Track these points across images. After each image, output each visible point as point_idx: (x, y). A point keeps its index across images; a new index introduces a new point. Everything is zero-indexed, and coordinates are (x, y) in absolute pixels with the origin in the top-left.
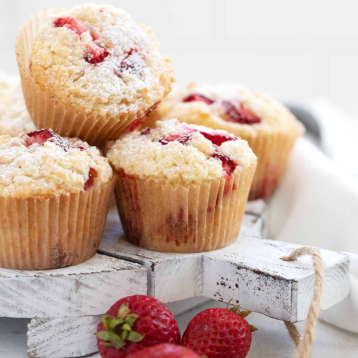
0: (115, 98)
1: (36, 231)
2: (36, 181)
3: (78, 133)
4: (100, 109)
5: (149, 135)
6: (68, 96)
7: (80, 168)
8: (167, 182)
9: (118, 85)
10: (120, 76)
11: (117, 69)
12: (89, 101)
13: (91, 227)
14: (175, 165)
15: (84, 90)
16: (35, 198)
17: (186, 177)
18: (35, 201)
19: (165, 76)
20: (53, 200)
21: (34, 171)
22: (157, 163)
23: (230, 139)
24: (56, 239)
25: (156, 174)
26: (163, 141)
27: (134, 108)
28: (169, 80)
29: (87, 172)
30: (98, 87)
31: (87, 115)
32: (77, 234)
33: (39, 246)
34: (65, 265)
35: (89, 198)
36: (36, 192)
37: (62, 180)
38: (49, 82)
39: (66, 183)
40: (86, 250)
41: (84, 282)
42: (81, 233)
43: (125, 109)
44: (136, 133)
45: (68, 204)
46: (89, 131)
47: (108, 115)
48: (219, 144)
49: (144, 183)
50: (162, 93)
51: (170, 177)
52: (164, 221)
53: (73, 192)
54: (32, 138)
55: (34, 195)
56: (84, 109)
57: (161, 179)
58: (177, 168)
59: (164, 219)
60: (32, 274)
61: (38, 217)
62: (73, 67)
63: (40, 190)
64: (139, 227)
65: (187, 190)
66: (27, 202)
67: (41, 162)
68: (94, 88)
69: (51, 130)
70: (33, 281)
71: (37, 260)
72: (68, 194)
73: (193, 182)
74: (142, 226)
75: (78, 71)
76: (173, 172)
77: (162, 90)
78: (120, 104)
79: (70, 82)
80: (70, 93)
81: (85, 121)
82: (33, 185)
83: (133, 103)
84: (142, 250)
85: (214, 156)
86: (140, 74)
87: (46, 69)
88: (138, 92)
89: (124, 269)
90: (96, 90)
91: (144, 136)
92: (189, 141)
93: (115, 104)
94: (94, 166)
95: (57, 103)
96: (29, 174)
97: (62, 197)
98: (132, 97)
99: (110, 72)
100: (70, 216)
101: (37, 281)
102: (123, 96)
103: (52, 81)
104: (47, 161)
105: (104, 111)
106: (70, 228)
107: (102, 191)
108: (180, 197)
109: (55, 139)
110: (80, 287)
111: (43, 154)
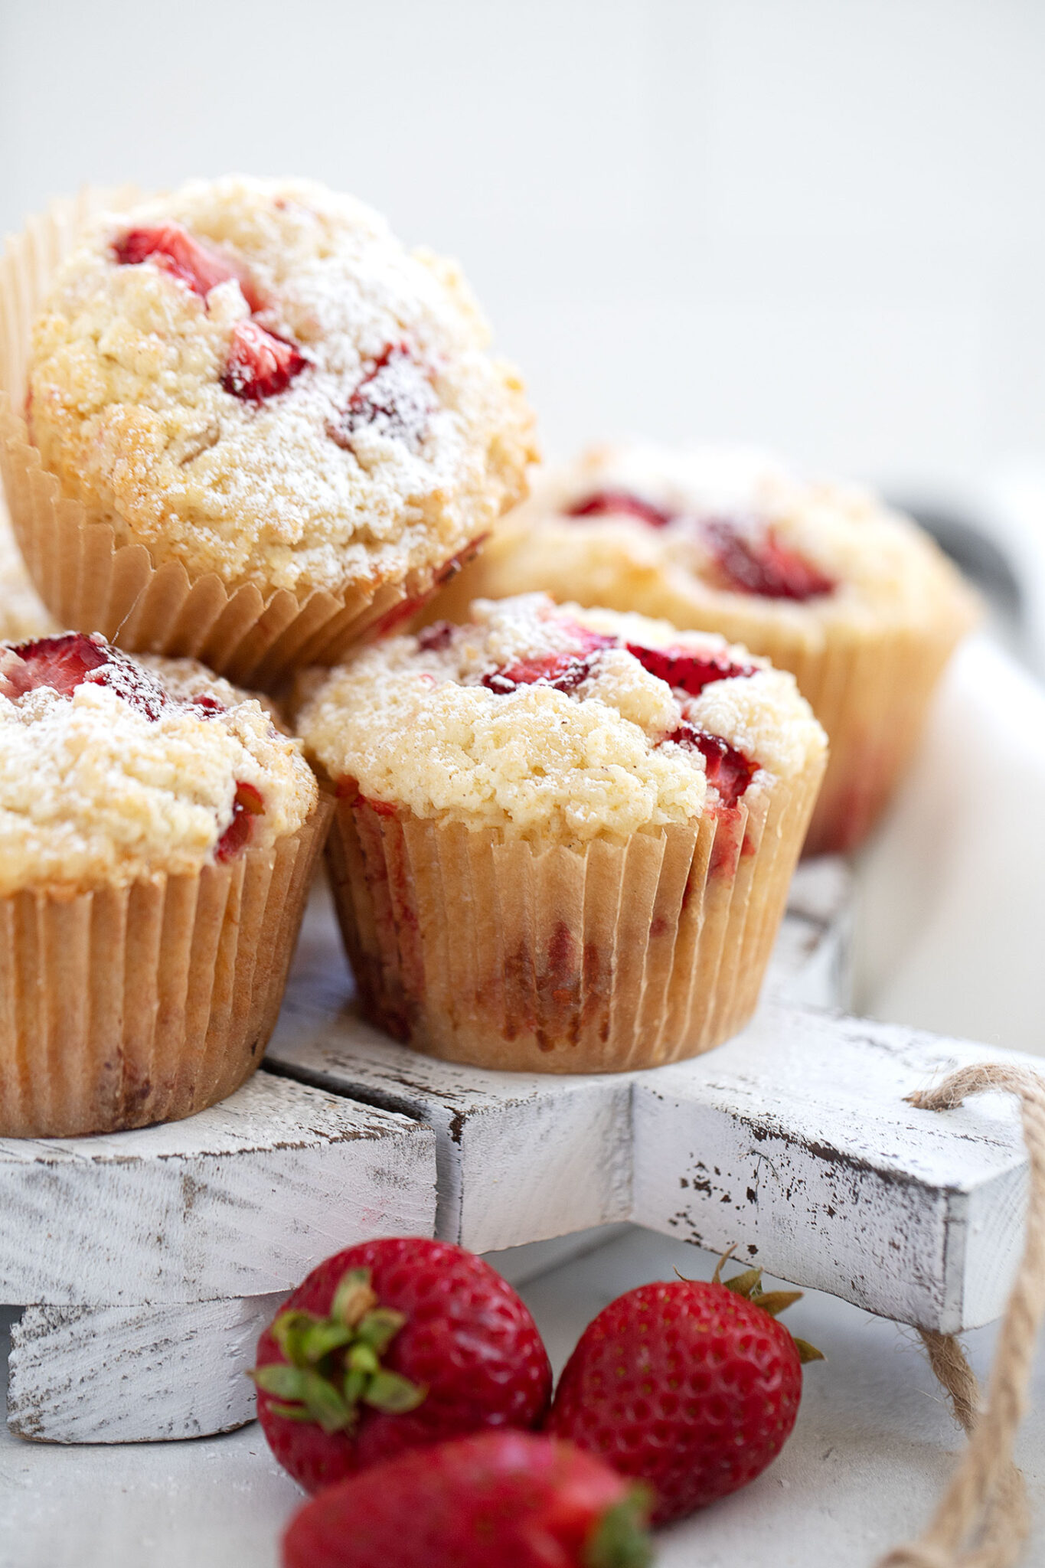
0: (328, 526)
1: (44, 1005)
2: (46, 832)
3: (198, 643)
4: (276, 563)
5: (448, 654)
6: (163, 518)
7: (202, 783)
8: (511, 831)
9: (340, 480)
10: (345, 446)
11: (336, 419)
12: (235, 535)
13: (240, 986)
14: (539, 771)
15: (218, 497)
16: (40, 892)
17: (579, 815)
18: (41, 903)
19: (508, 446)
20: (103, 899)
21: (36, 795)
22: (477, 762)
23: (733, 672)
24: (115, 1034)
25: (473, 802)
26: (499, 680)
27: (395, 561)
28: (519, 458)
29: (225, 795)
30: (268, 486)
31: (229, 587)
32: (190, 1014)
33: (55, 1055)
34: (145, 1120)
35: (233, 889)
36: (44, 872)
37: (135, 830)
38: (93, 465)
39: (151, 839)
40: (222, 1066)
41: (215, 1183)
42: (205, 1012)
43: (362, 563)
44: (402, 644)
45: (158, 912)
46: (237, 639)
47: (303, 586)
48: (695, 690)
49: (430, 832)
50: (494, 503)
51: (522, 816)
52: (499, 966)
53: (178, 870)
54: (32, 667)
55: (37, 881)
56: (218, 562)
57: (488, 821)
58: (548, 784)
59: (500, 960)
60: (28, 1151)
61: (53, 957)
62: (180, 414)
63: (58, 867)
64: (409, 983)
65: (582, 862)
66: (10, 907)
67: (63, 760)
68: (252, 489)
69: (98, 637)
70: (31, 1180)
71: (45, 1105)
72: (158, 879)
73: (603, 833)
74: (420, 978)
75: (198, 428)
76: (532, 795)
77: (494, 493)
78: (344, 546)
79: (169, 463)
80: (169, 506)
81: (221, 607)
82: (33, 846)
83: (393, 542)
84: (420, 1060)
85: (677, 736)
86: (419, 438)
87: (83, 416)
88: (411, 502)
89: (356, 1136)
90: (261, 498)
91: (431, 657)
92: (589, 682)
93: (329, 548)
94: (252, 773)
95: (121, 541)
96: (20, 803)
97: (139, 890)
98: (388, 523)
99: (311, 432)
100: (166, 952)
101: (45, 1175)
102: (358, 520)
103: (103, 459)
104: (84, 758)
105: (289, 570)
106: (165, 994)
107: (279, 863)
108: (556, 885)
109: (115, 674)
110: (199, 1199)
111: (71, 734)
